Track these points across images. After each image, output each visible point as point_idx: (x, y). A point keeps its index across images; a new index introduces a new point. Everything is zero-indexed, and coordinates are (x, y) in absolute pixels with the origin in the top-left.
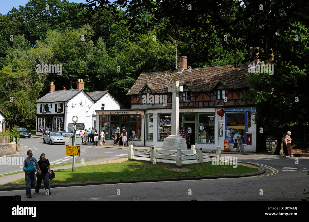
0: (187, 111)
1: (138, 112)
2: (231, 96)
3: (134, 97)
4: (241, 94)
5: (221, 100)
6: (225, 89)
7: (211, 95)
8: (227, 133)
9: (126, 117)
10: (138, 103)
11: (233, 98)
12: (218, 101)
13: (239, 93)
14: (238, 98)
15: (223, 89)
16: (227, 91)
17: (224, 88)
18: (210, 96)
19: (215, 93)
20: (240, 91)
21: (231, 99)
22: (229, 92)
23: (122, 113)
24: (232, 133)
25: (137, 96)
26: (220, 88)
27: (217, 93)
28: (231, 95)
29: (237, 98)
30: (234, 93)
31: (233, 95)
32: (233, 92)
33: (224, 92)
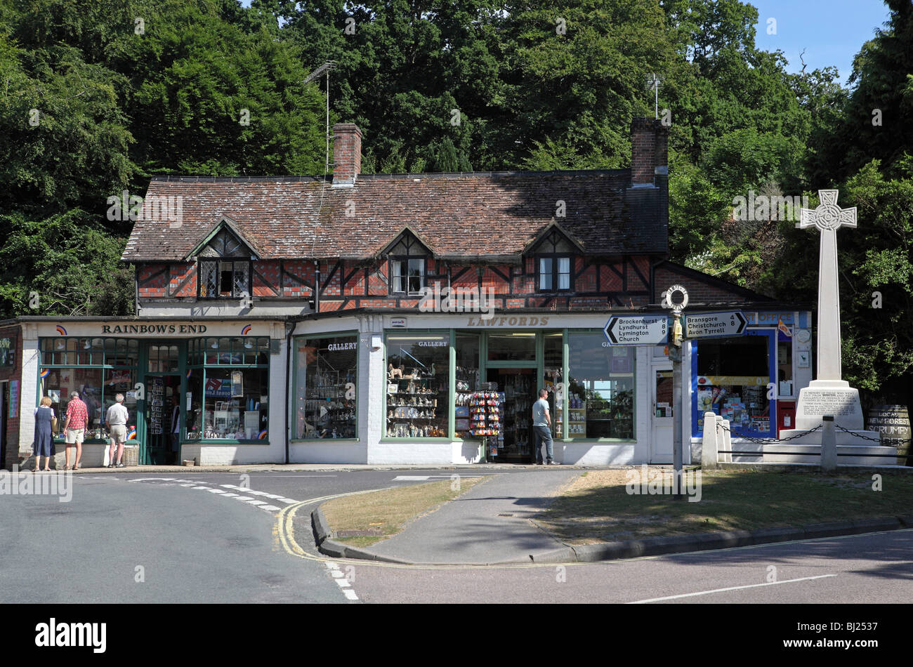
0: (518, 322)
1: (252, 327)
2: (595, 281)
3: (156, 271)
4: (631, 273)
5: (552, 295)
6: (573, 255)
7: (516, 275)
8: (700, 402)
9: (174, 348)
10: (177, 295)
11: (603, 289)
12: (542, 297)
13: (625, 268)
14: (622, 289)
15: (564, 255)
16: (578, 262)
17: (565, 250)
18: (508, 276)
19: (530, 268)
20: (628, 265)
21: (594, 290)
22: (586, 266)
23: (167, 329)
24: (717, 400)
25: (173, 269)
26: (549, 249)
27: (537, 266)
28: (593, 279)
29: (619, 288)
30: (605, 269)
31: (601, 277)
32: (601, 267)
33: (564, 265)
